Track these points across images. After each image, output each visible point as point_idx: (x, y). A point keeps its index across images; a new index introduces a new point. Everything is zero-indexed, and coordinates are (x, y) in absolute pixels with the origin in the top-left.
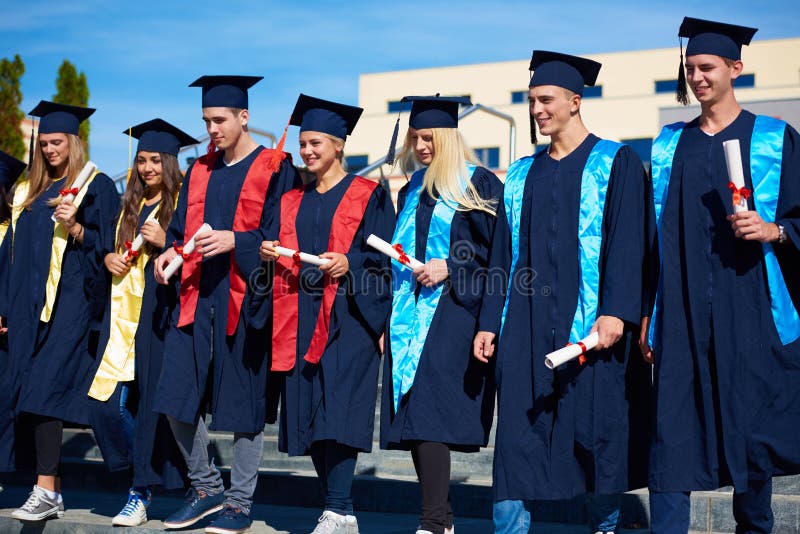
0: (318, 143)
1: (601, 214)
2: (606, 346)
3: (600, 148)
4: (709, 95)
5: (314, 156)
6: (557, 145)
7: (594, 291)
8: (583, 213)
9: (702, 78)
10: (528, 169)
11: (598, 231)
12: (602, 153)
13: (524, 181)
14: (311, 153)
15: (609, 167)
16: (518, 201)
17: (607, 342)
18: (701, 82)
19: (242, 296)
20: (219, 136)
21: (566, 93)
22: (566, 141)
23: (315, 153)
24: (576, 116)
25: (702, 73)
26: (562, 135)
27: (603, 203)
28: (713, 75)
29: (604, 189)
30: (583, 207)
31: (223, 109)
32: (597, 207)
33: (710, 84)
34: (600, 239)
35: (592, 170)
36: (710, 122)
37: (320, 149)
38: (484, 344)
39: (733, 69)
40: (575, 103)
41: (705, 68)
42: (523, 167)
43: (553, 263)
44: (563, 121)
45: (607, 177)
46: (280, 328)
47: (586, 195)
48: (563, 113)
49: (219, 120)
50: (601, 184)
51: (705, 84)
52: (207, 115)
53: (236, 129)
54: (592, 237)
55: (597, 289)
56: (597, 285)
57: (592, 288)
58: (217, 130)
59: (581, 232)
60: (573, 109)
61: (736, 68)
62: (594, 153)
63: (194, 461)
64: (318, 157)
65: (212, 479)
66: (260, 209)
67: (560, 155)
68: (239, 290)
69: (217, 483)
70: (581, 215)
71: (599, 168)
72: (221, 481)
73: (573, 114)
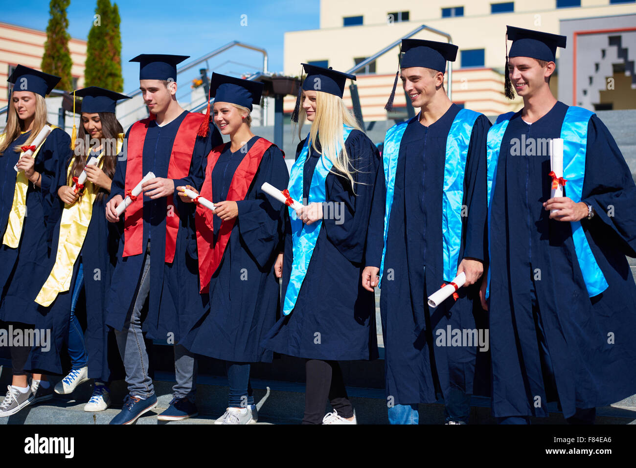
0: (227, 111)
1: (463, 173)
2: (473, 282)
3: (461, 118)
4: (526, 90)
5: (224, 122)
6: (426, 114)
7: (458, 236)
8: (448, 171)
9: (520, 76)
10: (403, 133)
11: (461, 186)
12: (463, 122)
13: (399, 143)
14: (222, 119)
15: (469, 134)
16: (394, 160)
17: (472, 279)
18: (519, 79)
19: (176, 230)
20: (152, 102)
21: (430, 72)
22: (433, 111)
23: (224, 119)
24: (441, 89)
25: (520, 72)
26: (430, 106)
27: (464, 163)
28: (528, 74)
29: (465, 152)
30: (447, 166)
31: (157, 81)
32: (459, 167)
33: (527, 82)
34: (462, 193)
35: (455, 135)
36: (530, 113)
37: (229, 116)
38: (370, 276)
39: (546, 69)
40: (439, 79)
41: (523, 68)
42: (398, 132)
43: (423, 212)
44: (430, 95)
45: (467, 142)
46: (203, 259)
47: (450, 156)
48: (430, 88)
49: (153, 90)
50: (462, 147)
51: (522, 81)
52: (143, 86)
53: (167, 98)
54: (456, 192)
55: (460, 235)
56: (459, 231)
57: (457, 234)
58: (151, 99)
59: (446, 188)
60: (438, 84)
61: (549, 68)
62: (456, 121)
63: (133, 368)
64: (228, 123)
65: (145, 385)
66: (189, 159)
67: (428, 122)
68: (174, 226)
69: (149, 389)
70: (446, 172)
71: (461, 134)
72: (152, 386)
73: (437, 88)
